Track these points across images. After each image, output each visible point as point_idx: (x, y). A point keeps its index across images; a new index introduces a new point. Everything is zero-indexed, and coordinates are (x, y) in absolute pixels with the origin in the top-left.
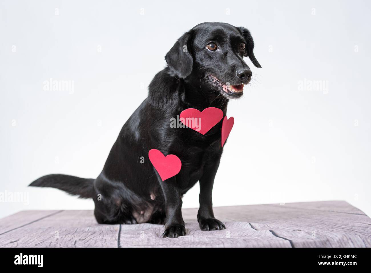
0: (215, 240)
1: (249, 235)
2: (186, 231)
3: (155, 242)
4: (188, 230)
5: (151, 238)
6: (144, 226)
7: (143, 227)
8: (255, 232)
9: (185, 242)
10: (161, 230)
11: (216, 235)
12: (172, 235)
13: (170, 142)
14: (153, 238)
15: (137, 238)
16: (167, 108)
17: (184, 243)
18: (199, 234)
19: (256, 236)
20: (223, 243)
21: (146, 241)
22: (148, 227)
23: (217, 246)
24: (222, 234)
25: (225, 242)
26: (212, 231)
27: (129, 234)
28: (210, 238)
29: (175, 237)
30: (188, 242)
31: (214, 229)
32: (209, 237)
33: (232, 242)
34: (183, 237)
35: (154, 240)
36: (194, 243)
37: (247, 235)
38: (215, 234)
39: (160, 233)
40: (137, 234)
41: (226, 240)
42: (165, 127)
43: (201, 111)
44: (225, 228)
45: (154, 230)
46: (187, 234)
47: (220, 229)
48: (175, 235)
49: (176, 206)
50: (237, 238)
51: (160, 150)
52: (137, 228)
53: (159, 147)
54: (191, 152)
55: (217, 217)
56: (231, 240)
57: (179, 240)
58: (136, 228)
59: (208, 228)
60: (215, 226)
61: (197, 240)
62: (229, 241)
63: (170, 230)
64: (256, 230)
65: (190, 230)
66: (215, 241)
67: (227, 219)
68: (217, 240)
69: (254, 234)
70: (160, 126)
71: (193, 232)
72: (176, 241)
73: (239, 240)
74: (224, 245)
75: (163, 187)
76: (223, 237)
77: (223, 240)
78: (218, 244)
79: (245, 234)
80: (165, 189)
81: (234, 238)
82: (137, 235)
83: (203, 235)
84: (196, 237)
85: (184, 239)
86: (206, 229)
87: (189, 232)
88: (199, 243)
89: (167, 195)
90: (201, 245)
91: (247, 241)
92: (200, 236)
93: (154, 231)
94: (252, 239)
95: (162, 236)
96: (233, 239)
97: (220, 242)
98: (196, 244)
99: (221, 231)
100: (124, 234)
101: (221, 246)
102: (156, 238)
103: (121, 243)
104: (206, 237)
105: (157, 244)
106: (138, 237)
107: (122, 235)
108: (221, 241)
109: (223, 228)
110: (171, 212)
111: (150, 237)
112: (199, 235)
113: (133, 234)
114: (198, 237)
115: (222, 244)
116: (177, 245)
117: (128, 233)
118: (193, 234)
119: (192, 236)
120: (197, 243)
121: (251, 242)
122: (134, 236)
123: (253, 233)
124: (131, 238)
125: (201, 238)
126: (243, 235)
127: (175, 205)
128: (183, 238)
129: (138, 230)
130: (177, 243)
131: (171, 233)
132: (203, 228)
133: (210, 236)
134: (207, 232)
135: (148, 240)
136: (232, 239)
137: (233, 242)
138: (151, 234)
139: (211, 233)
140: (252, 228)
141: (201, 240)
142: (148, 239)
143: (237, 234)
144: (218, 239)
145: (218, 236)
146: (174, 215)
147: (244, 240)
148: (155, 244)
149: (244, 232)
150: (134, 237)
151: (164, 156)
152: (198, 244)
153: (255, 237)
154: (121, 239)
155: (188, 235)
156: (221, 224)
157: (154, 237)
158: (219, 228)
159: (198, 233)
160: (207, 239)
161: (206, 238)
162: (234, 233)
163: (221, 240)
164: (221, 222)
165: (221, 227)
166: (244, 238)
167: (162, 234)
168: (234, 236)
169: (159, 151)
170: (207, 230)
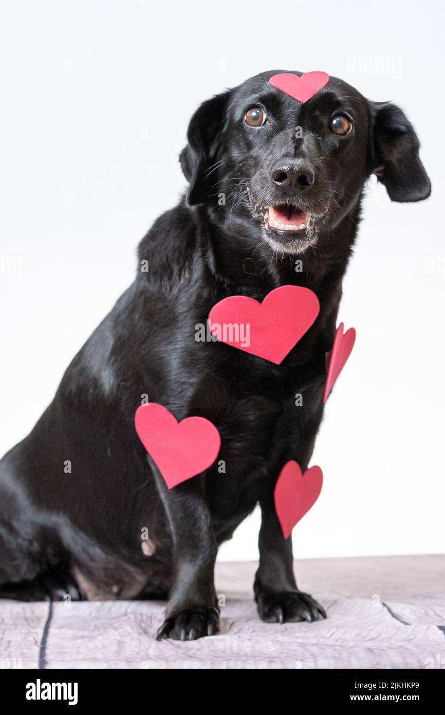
0: (294, 647)
1: (383, 636)
2: (221, 625)
3: (137, 649)
4: (225, 620)
5: (127, 639)
6: (113, 609)
7: (110, 610)
8: (399, 628)
9: (214, 651)
10: (155, 618)
11: (298, 635)
12: (180, 632)
13: (191, 384)
14: (132, 639)
15: (91, 638)
16: (180, 291)
17: (212, 654)
18: (254, 631)
19: (403, 640)
20: (315, 657)
21: (115, 648)
22: (123, 610)
23: (299, 666)
24: (315, 633)
25: (320, 654)
26: (288, 625)
27: (73, 628)
28: (281, 643)
29: (186, 639)
30: (224, 652)
31: (297, 618)
32: (278, 641)
33: (337, 656)
34: (211, 640)
35: (135, 643)
36: (238, 656)
37: (379, 636)
38: (296, 632)
39: (151, 626)
40: (92, 628)
41: (322, 648)
42: (180, 345)
43: (260, 300)
44: (325, 617)
45: (136, 618)
46: (221, 632)
47: (314, 619)
48: (187, 634)
49: (201, 556)
50: (352, 644)
51: (165, 404)
52: (94, 614)
53: (164, 398)
54: (245, 413)
55: (303, 586)
56: (336, 650)
57: (200, 648)
58: (90, 613)
59: (281, 617)
60: (300, 613)
61: (247, 647)
62: (329, 652)
63: (178, 621)
64: (403, 624)
65: (231, 621)
66: (294, 650)
67: (332, 591)
68: (299, 649)
69: (396, 633)
70: (165, 342)
71: (240, 627)
72: (193, 649)
73: (356, 649)
74: (315, 662)
75: (170, 506)
76: (314, 642)
77: (314, 649)
78: (300, 658)
79: (373, 634)
80: (173, 511)
81: (343, 644)
82: (93, 631)
83: (265, 634)
84: (243, 641)
85: (213, 644)
86: (274, 619)
87: (228, 626)
88: (252, 656)
89: (178, 527)
90: (256, 661)
91: (376, 652)
92: (256, 638)
93: (136, 622)
94: (390, 648)
95: (156, 636)
96: (340, 646)
97: (307, 655)
98: (244, 658)
99: (315, 623)
100: (59, 628)
101: (310, 665)
102: (141, 638)
103: (48, 651)
104: (272, 641)
105: (142, 654)
106: (94, 638)
107: (52, 630)
108: (309, 650)
109: (320, 616)
110: (186, 573)
111: (124, 636)
112: (254, 634)
113: (83, 629)
114: (249, 640)
115: (312, 660)
116: (194, 659)
117: (70, 626)
118: (239, 631)
119: (236, 637)
120: (246, 655)
121: (387, 655)
122: (86, 633)
123: (395, 631)
124: (76, 638)
125: (257, 641)
126: (368, 638)
127: (197, 555)
128: (210, 642)
129: (96, 618)
130: (194, 654)
131: (177, 628)
132: (267, 615)
133: (281, 638)
134: (277, 626)
135: (119, 646)
136: (337, 648)
137: (340, 654)
138: (129, 629)
139: (287, 629)
140: (394, 619)
141: (258, 647)
142: (120, 643)
143: (353, 634)
144: (302, 645)
145: (304, 638)
146: (194, 582)
147: (370, 650)
148: (138, 653)
149: (370, 628)
150: (83, 637)
151: (176, 421)
152: (248, 660)
153: (400, 644)
154: (50, 641)
155: (226, 632)
156: (316, 606)
157: (135, 635)
158: (309, 618)
159: (251, 630)
160: (275, 646)
161: (270, 643)
162: (345, 632)
163: (309, 647)
164: (315, 602)
165: (316, 614)
166: (370, 645)
167: (157, 629)
168: (344, 640)
169: (164, 409)
170: (277, 621)
